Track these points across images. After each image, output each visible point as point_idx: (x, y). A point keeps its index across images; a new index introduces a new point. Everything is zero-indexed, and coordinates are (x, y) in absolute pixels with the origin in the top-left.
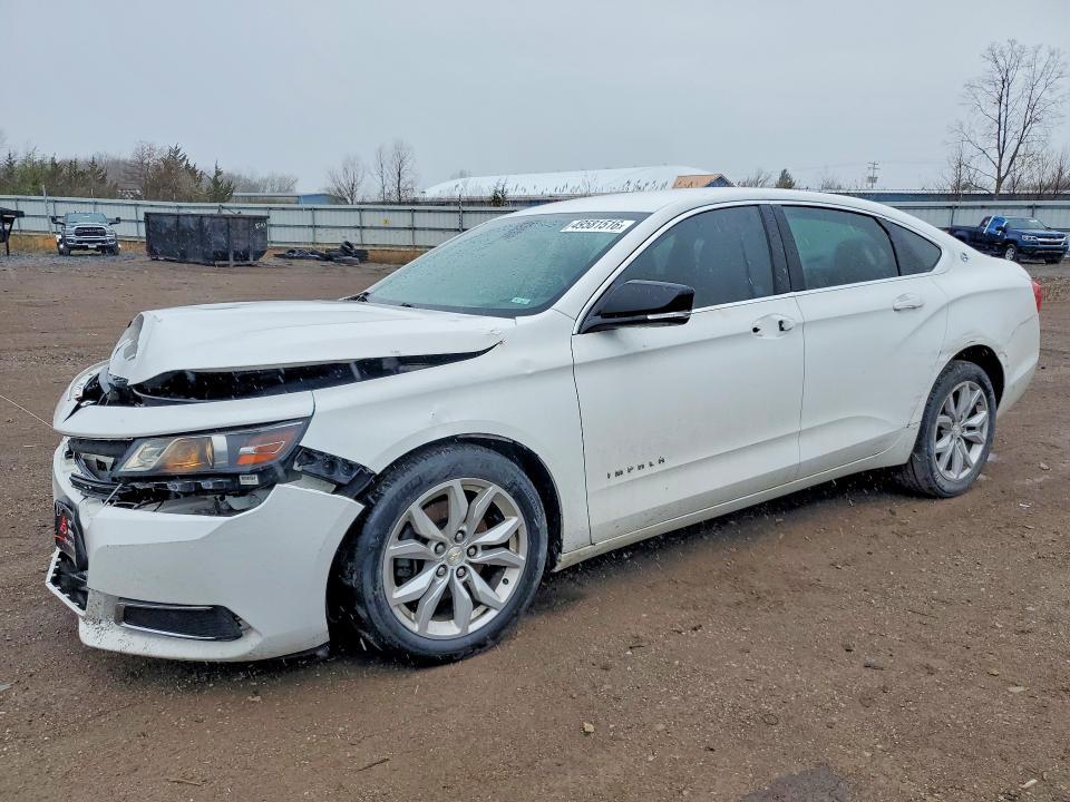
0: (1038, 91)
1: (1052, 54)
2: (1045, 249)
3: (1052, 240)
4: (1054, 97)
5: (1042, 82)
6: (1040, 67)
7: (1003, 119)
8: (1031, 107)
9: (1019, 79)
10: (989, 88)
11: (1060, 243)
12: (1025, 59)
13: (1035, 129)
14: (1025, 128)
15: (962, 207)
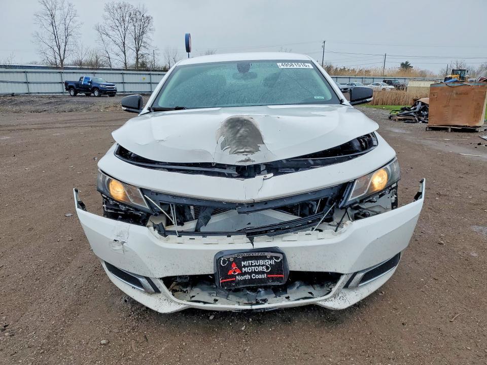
0: (68, 21)
1: (70, 5)
2: (109, 90)
3: (111, 87)
4: (75, 25)
5: (68, 18)
6: (66, 10)
7: (55, 33)
8: (66, 29)
9: (58, 14)
10: (47, 18)
11: (114, 88)
12: (58, 6)
13: (70, 38)
14: (66, 38)
15: (65, 73)
